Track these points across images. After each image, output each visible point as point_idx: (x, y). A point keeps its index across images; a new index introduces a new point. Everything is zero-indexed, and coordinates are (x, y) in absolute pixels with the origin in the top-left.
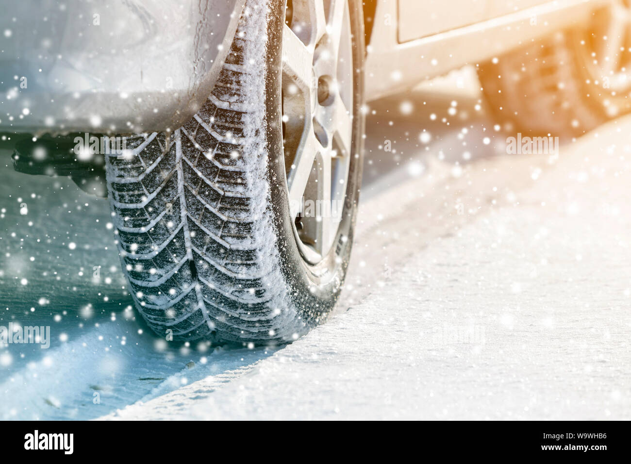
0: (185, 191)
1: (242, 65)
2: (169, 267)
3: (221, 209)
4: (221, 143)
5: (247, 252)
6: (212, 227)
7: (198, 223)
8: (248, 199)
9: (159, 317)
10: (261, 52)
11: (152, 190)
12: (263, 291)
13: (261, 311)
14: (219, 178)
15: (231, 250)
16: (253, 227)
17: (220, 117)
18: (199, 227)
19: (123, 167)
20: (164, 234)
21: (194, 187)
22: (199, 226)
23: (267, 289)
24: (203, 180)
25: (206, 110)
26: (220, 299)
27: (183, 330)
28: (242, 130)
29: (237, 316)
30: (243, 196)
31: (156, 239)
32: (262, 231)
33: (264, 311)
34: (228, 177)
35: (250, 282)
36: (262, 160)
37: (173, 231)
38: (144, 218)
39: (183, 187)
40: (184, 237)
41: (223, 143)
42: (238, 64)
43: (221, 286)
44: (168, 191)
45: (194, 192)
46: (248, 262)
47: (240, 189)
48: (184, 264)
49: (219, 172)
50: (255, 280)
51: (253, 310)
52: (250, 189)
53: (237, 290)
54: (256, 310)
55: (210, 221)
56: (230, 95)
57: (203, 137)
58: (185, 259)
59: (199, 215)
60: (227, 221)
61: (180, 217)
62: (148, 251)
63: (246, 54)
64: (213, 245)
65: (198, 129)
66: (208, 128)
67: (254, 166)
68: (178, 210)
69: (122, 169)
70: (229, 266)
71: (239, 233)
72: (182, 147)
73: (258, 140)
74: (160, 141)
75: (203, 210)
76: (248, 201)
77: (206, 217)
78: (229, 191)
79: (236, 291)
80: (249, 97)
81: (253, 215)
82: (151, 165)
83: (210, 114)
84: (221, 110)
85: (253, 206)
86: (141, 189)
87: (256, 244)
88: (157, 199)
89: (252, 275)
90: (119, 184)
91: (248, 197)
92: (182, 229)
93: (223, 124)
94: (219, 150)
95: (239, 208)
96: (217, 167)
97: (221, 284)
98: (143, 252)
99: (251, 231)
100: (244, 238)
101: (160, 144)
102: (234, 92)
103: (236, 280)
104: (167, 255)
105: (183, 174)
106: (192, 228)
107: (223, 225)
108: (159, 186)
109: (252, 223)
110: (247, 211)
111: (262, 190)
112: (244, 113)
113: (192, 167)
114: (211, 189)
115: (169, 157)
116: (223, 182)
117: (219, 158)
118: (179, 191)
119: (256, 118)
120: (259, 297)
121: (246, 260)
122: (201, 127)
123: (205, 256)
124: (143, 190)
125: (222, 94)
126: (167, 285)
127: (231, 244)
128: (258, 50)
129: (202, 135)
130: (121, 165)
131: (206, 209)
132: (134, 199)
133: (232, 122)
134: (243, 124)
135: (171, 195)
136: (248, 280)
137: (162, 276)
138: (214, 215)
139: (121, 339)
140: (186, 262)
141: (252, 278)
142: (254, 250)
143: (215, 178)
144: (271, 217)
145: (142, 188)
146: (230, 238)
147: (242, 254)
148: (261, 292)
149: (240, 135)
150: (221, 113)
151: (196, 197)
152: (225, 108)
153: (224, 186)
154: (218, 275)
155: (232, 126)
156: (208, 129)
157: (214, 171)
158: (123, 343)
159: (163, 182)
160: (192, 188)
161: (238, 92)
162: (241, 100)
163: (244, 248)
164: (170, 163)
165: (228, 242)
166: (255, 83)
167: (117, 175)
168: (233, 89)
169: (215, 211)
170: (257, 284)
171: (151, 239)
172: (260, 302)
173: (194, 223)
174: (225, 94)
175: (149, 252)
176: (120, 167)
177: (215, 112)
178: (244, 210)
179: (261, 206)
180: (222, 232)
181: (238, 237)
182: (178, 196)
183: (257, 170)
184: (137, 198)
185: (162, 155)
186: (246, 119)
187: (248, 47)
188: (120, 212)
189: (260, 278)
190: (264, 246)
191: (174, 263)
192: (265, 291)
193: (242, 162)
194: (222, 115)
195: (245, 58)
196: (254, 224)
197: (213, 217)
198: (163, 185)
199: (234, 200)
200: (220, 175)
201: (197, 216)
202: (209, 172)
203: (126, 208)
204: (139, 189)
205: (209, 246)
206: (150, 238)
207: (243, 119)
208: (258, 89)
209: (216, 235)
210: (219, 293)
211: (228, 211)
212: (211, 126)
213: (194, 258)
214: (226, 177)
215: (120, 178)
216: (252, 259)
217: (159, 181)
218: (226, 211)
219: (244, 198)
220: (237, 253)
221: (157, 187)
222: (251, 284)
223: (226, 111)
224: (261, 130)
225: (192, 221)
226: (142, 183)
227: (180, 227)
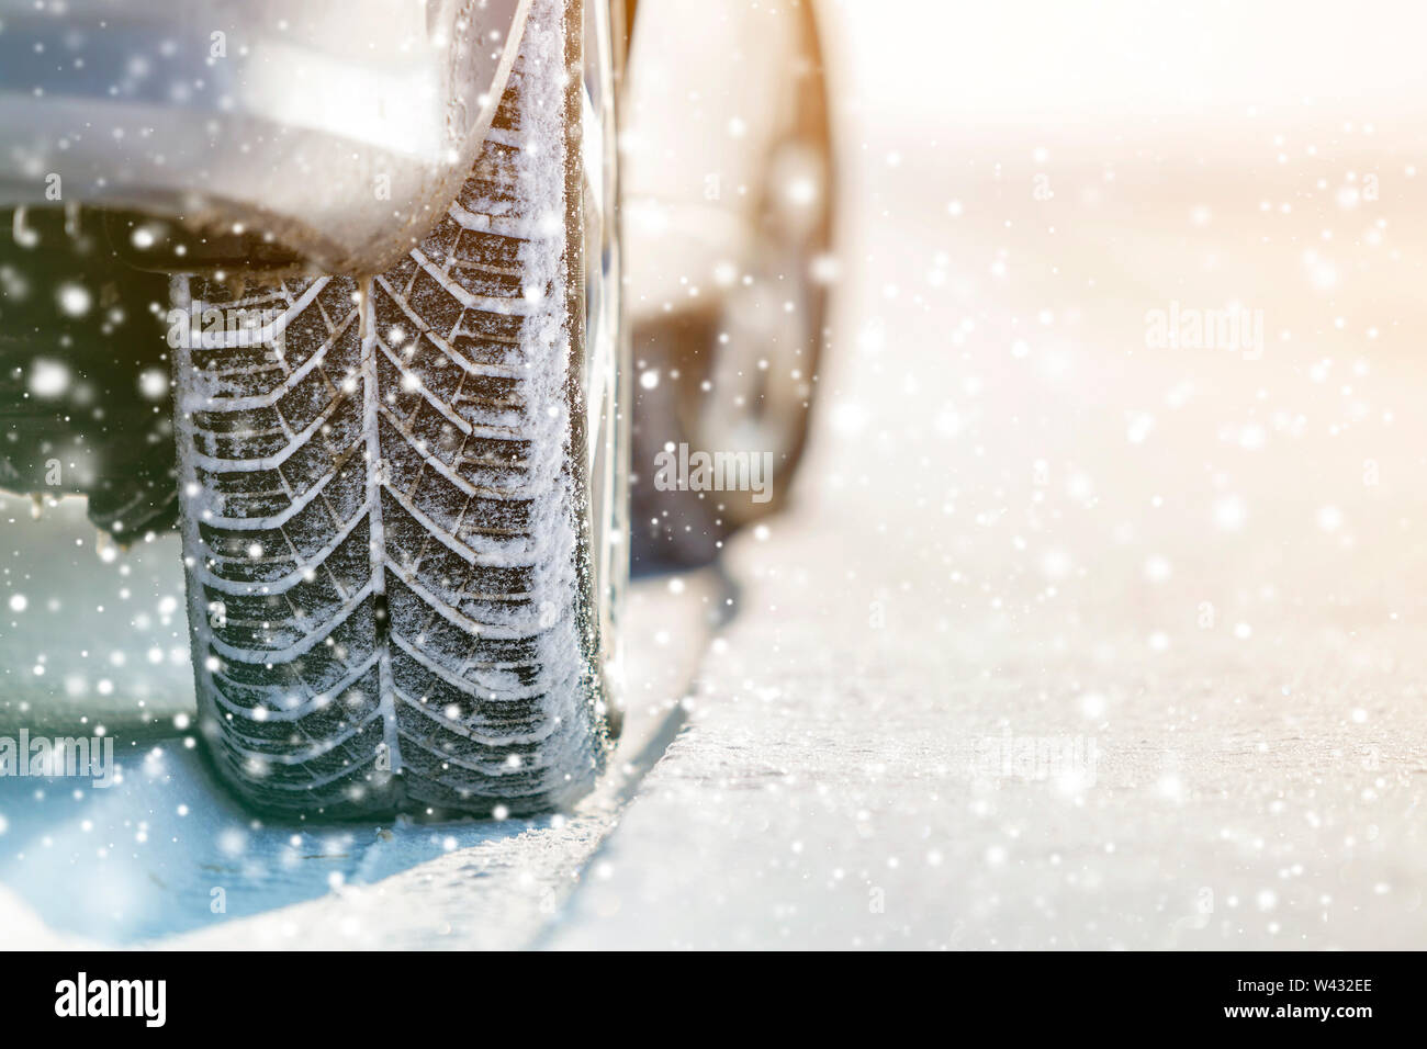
0: (380, 426)
1: (517, 130)
2: (323, 613)
3: (464, 468)
4: (469, 311)
5: (514, 572)
6: (439, 512)
7: (405, 502)
8: (526, 443)
9: (276, 742)
10: (555, 101)
11: (301, 424)
12: (537, 669)
13: (522, 720)
14: (462, 393)
15: (477, 567)
16: (532, 510)
17: (469, 250)
18: (407, 513)
19: (231, 371)
20: (321, 532)
21: (402, 415)
22: (408, 509)
23: (546, 664)
24: (424, 400)
25: (437, 234)
26: (436, 690)
27: (324, 774)
28: (520, 279)
29: (465, 733)
30: (515, 437)
31: (301, 542)
32: (551, 521)
33: (531, 719)
34: (484, 392)
35: (512, 647)
36: (559, 353)
37: (345, 522)
38: (278, 492)
39: (375, 417)
40: (369, 537)
41: (474, 311)
42: (508, 128)
43: (444, 657)
44: (341, 425)
45: (401, 427)
46: (515, 597)
47: (511, 419)
48: (361, 605)
49: (463, 380)
50: (523, 641)
51: (506, 718)
52: (532, 420)
53: (479, 665)
54: (514, 718)
55: (437, 497)
56: (491, 198)
57: (428, 296)
58: (366, 591)
59: (411, 482)
60: (475, 497)
61: (364, 488)
62: (278, 574)
63: (525, 106)
64: (437, 556)
65: (416, 280)
66: (440, 276)
67: (542, 367)
68: (361, 471)
69: (228, 378)
70: (470, 608)
71: (501, 527)
72: (378, 320)
73: (551, 306)
74: (326, 308)
75: (422, 472)
76: (527, 450)
77: (426, 488)
78: (486, 425)
79: (476, 669)
80: (534, 205)
81: (536, 481)
82: (301, 364)
83: (446, 243)
84: (472, 233)
85: (537, 462)
86: (275, 423)
87: (536, 552)
88: (313, 445)
89: (518, 629)
90: (219, 413)
91: (528, 438)
92: (367, 517)
93: (477, 266)
94: (465, 327)
95: (506, 464)
96: (459, 368)
97: (444, 652)
98: (266, 576)
99: (528, 521)
100: (511, 537)
101: (325, 315)
102: (500, 191)
103: (481, 640)
104: (324, 582)
105: (377, 385)
106: (392, 515)
107: (465, 507)
108: (319, 414)
109: (531, 501)
110: (522, 472)
111: (556, 423)
112: (524, 241)
113: (400, 369)
114: (444, 421)
115: (347, 345)
116: (473, 403)
117: (464, 347)
118: (366, 426)
119: (549, 255)
120: (527, 684)
121: (511, 591)
122: (424, 274)
123: (413, 581)
124: (278, 426)
125: (474, 197)
126: (312, 657)
127: (478, 553)
128: (550, 98)
129: (426, 293)
130: (227, 369)
131: (429, 467)
132: (256, 448)
133: (497, 263)
134: (521, 266)
135: (346, 437)
136: (507, 641)
137: (304, 635)
138: (446, 484)
139: (135, 828)
140: (368, 597)
141: (517, 636)
142: (531, 568)
143: (452, 393)
144: (568, 490)
145: (278, 420)
146: (480, 537)
147: (502, 577)
148: (532, 672)
149: (515, 291)
150: (472, 241)
151: (405, 440)
152: (481, 230)
153: (474, 413)
154: (440, 629)
155: (496, 270)
156: (440, 280)
157: (453, 377)
158: (142, 837)
159: (328, 404)
160: (399, 419)
161: (510, 193)
162: (516, 210)
163: (508, 563)
164: (349, 359)
165: (471, 548)
166: (545, 173)
167: (217, 392)
168: (498, 186)
169: (448, 472)
170: (527, 651)
171: (290, 544)
172: (525, 696)
173: (396, 502)
174: (481, 196)
175: (282, 576)
176: (225, 373)
177: (458, 239)
178: (517, 469)
179: (551, 462)
180: (462, 524)
181: (497, 535)
182: (362, 438)
183: (547, 375)
184: (265, 445)
185: (330, 342)
186: (527, 254)
187: (531, 90)
188: (217, 482)
189: (536, 637)
190: (551, 558)
191: (340, 600)
192: (540, 669)
193: (518, 356)
194: (473, 244)
195: (523, 114)
196: (536, 504)
197: (445, 487)
198: (329, 412)
199: (496, 447)
200: (464, 387)
201: (406, 486)
202: (440, 380)
203: (234, 469)
204: (269, 424)
205: (427, 557)
206: (288, 541)
207: (520, 256)
208: (552, 187)
209: (447, 530)
210: (434, 674)
211: (480, 471)
212: (447, 270)
213: (388, 588)
214: (479, 390)
215: (221, 400)
216: (523, 589)
217: (320, 403)
218: (475, 471)
219: (517, 441)
220: (492, 574)
221: (314, 419)
222: (514, 651)
223: (482, 235)
224: (556, 283)
225: (391, 497)
226: (277, 410)
227: (361, 513)
